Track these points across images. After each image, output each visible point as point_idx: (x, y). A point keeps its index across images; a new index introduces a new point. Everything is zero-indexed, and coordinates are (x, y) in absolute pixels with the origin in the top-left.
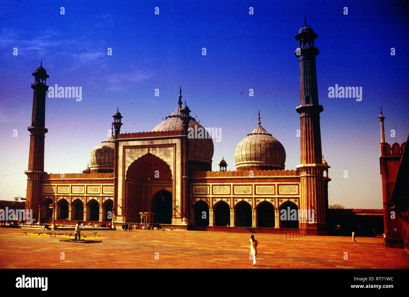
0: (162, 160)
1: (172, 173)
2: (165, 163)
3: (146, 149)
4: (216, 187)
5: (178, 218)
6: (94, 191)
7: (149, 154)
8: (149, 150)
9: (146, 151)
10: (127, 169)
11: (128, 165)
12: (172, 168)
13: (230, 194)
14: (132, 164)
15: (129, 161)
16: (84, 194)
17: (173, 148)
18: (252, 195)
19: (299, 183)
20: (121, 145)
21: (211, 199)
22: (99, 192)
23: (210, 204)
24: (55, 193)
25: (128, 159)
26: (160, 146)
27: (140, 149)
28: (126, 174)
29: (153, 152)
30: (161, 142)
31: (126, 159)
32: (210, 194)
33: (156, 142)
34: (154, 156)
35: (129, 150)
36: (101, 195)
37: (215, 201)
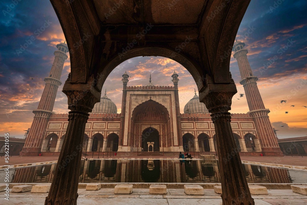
0: (161, 105)
1: (169, 113)
2: (163, 106)
3: (149, 97)
4: (198, 123)
5: (176, 146)
6: (101, 127)
7: (151, 100)
8: (151, 98)
9: (148, 98)
10: (132, 110)
11: (134, 107)
12: (169, 110)
13: (209, 129)
14: (137, 106)
15: (135, 105)
16: (90, 129)
17: (169, 97)
19: (253, 122)
20: (129, 93)
21: (195, 132)
22: (104, 128)
23: (195, 135)
24: (61, 129)
25: (133, 103)
26: (159, 95)
27: (144, 97)
28: (132, 113)
29: (154, 99)
30: (160, 93)
31: (132, 103)
32: (194, 129)
33: (156, 93)
34: (155, 102)
35: (135, 97)
36: (106, 130)
37: (198, 133)
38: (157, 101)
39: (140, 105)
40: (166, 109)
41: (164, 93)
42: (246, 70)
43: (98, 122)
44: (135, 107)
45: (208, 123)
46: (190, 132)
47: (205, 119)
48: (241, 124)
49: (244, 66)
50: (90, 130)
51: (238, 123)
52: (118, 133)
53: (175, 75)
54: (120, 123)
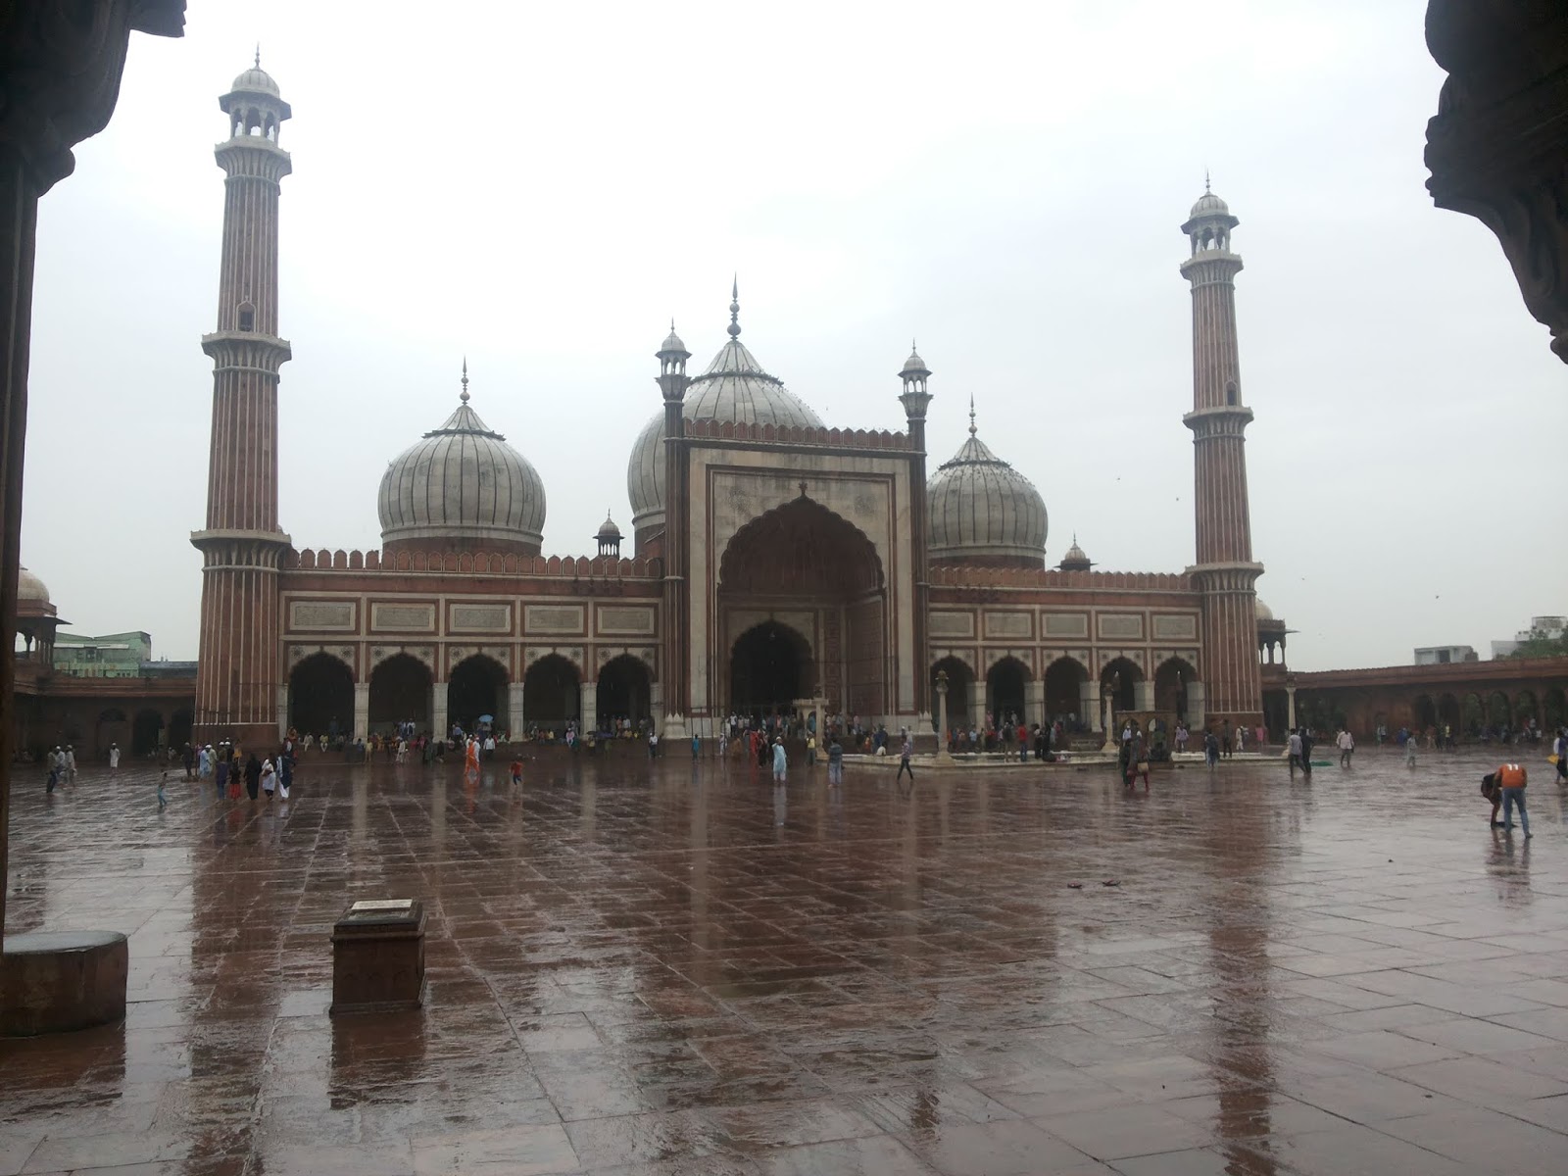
0: (849, 526)
1: (885, 568)
2: (860, 534)
3: (795, 484)
4: (992, 614)
6: (561, 625)
7: (804, 501)
8: (803, 487)
9: (793, 491)
10: (721, 549)
11: (726, 533)
12: (883, 553)
13: (1033, 638)
14: (744, 530)
15: (731, 522)
16: (511, 635)
17: (885, 487)
18: (1089, 639)
19: (1198, 610)
20: (699, 460)
21: (980, 652)
22: (580, 630)
23: (977, 667)
24: (357, 632)
25: (724, 510)
26: (842, 477)
27: (773, 483)
28: (718, 565)
29: (817, 495)
30: (846, 464)
31: (717, 513)
32: (975, 638)
33: (829, 464)
34: (823, 509)
35: (728, 481)
36: (590, 639)
37: (992, 656)
38: (834, 506)
39: (757, 521)
40: (871, 546)
41: (863, 465)
42: (1219, 366)
43: (547, 598)
44: (730, 532)
45: (1032, 612)
46: (957, 654)
48: (1155, 618)
49: (1212, 344)
50: (510, 640)
51: (1143, 614)
52: (647, 655)
53: (915, 372)
54: (655, 606)
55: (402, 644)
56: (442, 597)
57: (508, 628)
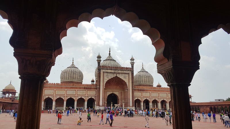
0: (123, 80)
1: (128, 86)
3: (115, 74)
4: (144, 93)
6: (83, 93)
7: (116, 77)
13: (150, 96)
17: (128, 75)
20: (102, 71)
21: (142, 98)
22: (85, 94)
23: (142, 100)
24: (54, 94)
25: (105, 78)
26: (122, 73)
27: (112, 74)
28: (104, 85)
32: (141, 96)
33: (120, 72)
34: (119, 78)
35: (106, 74)
36: (86, 95)
37: (144, 99)
38: (121, 77)
39: (110, 79)
40: (126, 83)
41: (125, 72)
43: (81, 90)
44: (106, 81)
45: (150, 93)
46: (139, 98)
47: (148, 91)
50: (75, 95)
51: (167, 93)
52: (94, 98)
53: (132, 59)
54: (96, 91)
55: (60, 96)
56: (66, 89)
57: (75, 94)
